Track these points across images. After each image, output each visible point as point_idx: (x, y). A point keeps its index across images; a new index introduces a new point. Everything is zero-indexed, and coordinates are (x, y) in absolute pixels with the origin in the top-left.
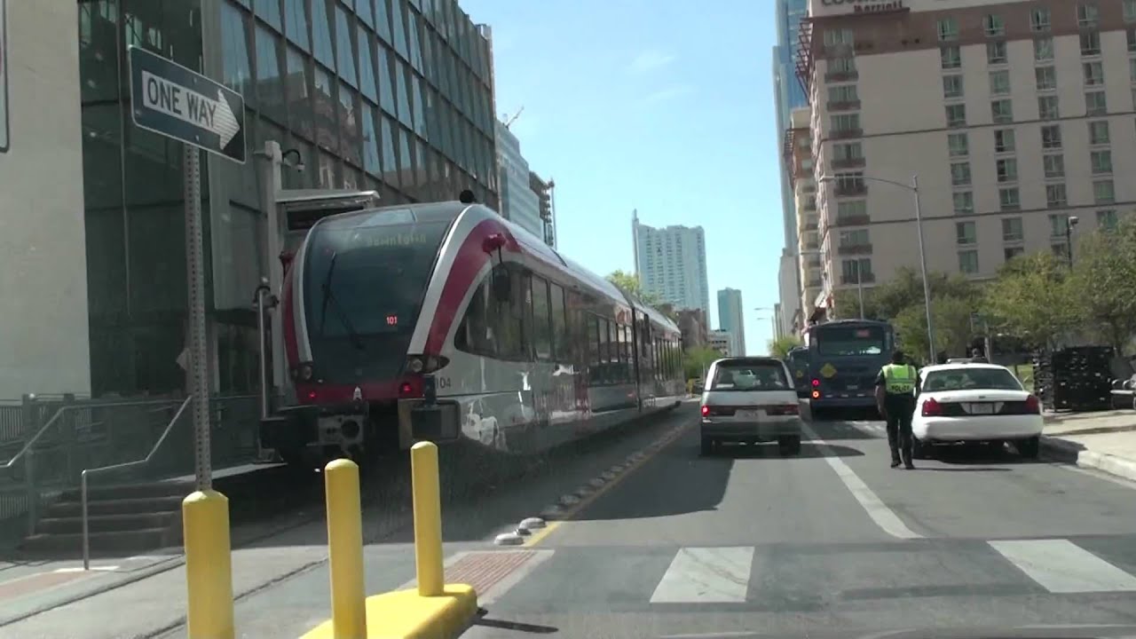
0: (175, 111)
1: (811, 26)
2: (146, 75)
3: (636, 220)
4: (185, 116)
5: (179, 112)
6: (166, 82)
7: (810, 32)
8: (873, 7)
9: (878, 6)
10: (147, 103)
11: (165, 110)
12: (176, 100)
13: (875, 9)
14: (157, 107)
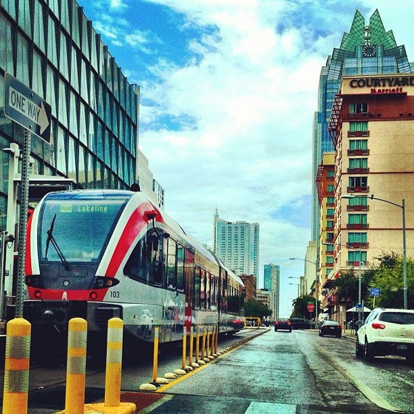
0: (22, 110)
1: (341, 100)
2: (11, 89)
3: (217, 216)
4: (26, 114)
5: (24, 112)
6: (20, 94)
7: (341, 104)
8: (383, 90)
9: (387, 90)
10: (11, 105)
11: (18, 109)
12: (23, 104)
13: (385, 92)
14: (15, 107)
